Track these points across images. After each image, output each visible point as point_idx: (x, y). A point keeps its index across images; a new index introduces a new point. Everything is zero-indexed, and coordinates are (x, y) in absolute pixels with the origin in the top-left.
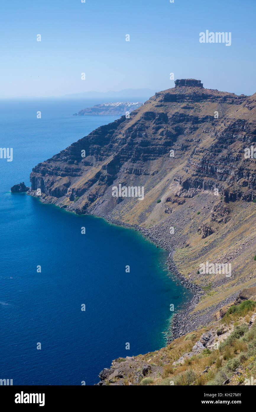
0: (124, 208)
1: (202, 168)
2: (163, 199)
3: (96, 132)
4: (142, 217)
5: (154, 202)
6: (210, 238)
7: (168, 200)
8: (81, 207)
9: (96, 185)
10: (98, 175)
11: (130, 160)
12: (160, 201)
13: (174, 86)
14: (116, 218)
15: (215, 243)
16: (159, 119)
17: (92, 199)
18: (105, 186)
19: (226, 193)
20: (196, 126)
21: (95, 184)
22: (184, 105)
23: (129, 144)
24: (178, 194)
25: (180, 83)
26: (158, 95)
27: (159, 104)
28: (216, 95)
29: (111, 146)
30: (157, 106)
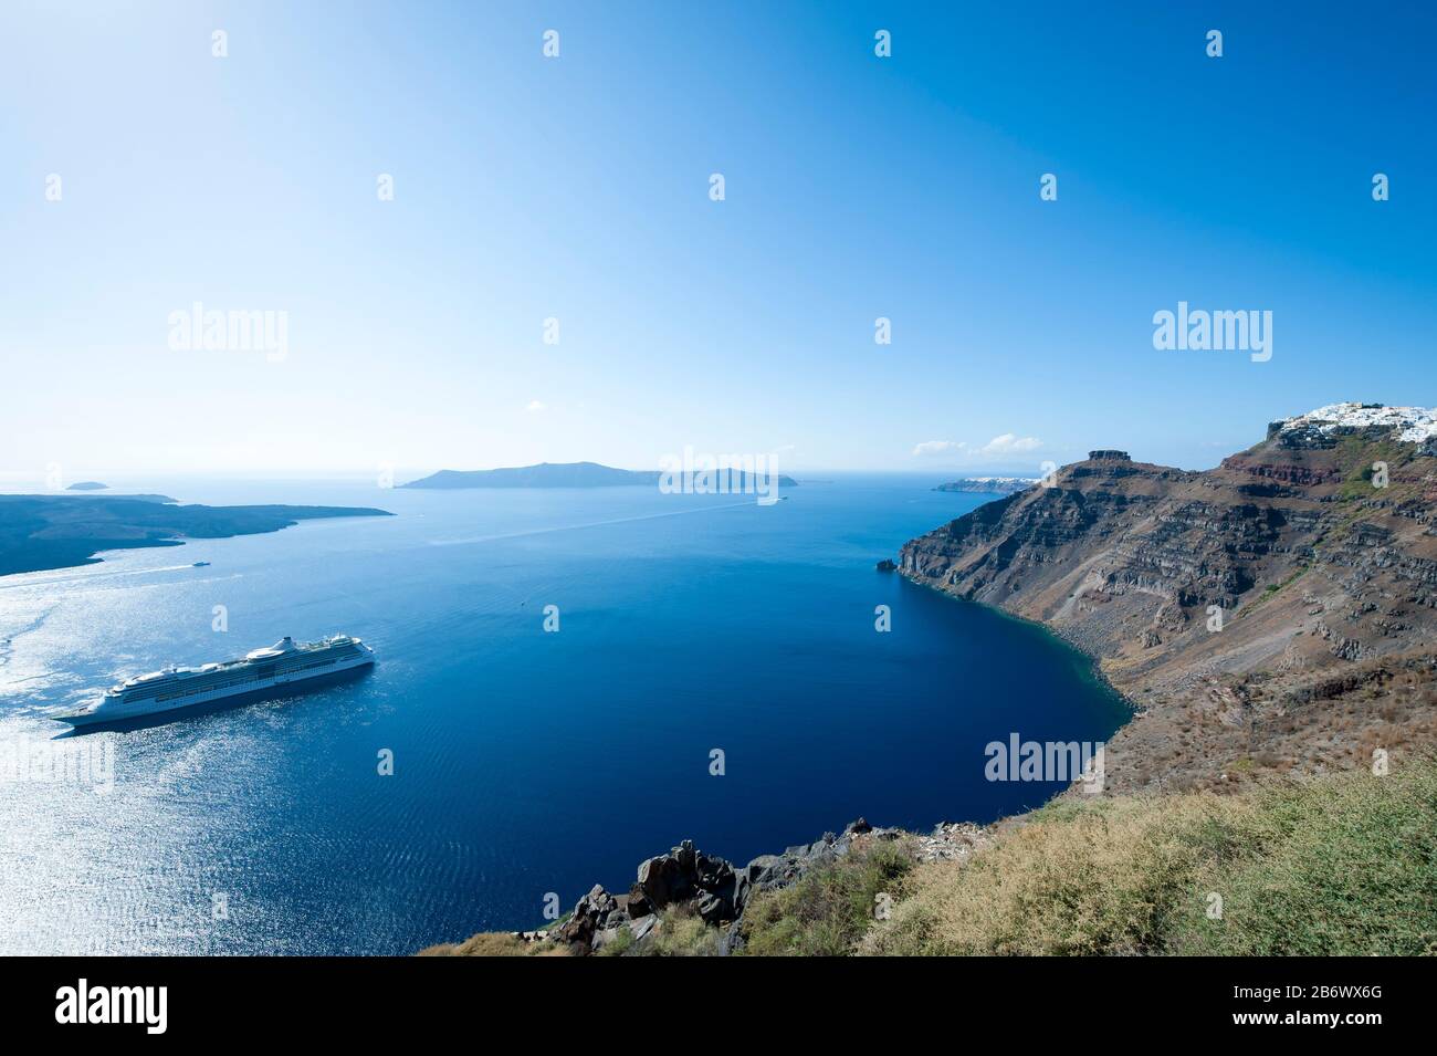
0: (1021, 600)
1: (1137, 559)
2: (1078, 592)
3: (982, 509)
4: (1048, 614)
5: (1064, 596)
6: (1156, 651)
7: (1085, 595)
8: (964, 592)
9: (983, 569)
10: (985, 558)
11: (1027, 544)
12: (1072, 596)
13: (1088, 458)
14: (1010, 610)
15: (1167, 657)
16: (1067, 497)
17: (979, 585)
18: (994, 571)
19: (1182, 594)
20: (1121, 507)
21: (981, 569)
22: (1102, 481)
23: (1026, 525)
24: (1101, 589)
25: (1097, 455)
26: (1064, 469)
27: (1068, 479)
28: (1152, 469)
29: (1002, 526)
30: (1065, 482)
